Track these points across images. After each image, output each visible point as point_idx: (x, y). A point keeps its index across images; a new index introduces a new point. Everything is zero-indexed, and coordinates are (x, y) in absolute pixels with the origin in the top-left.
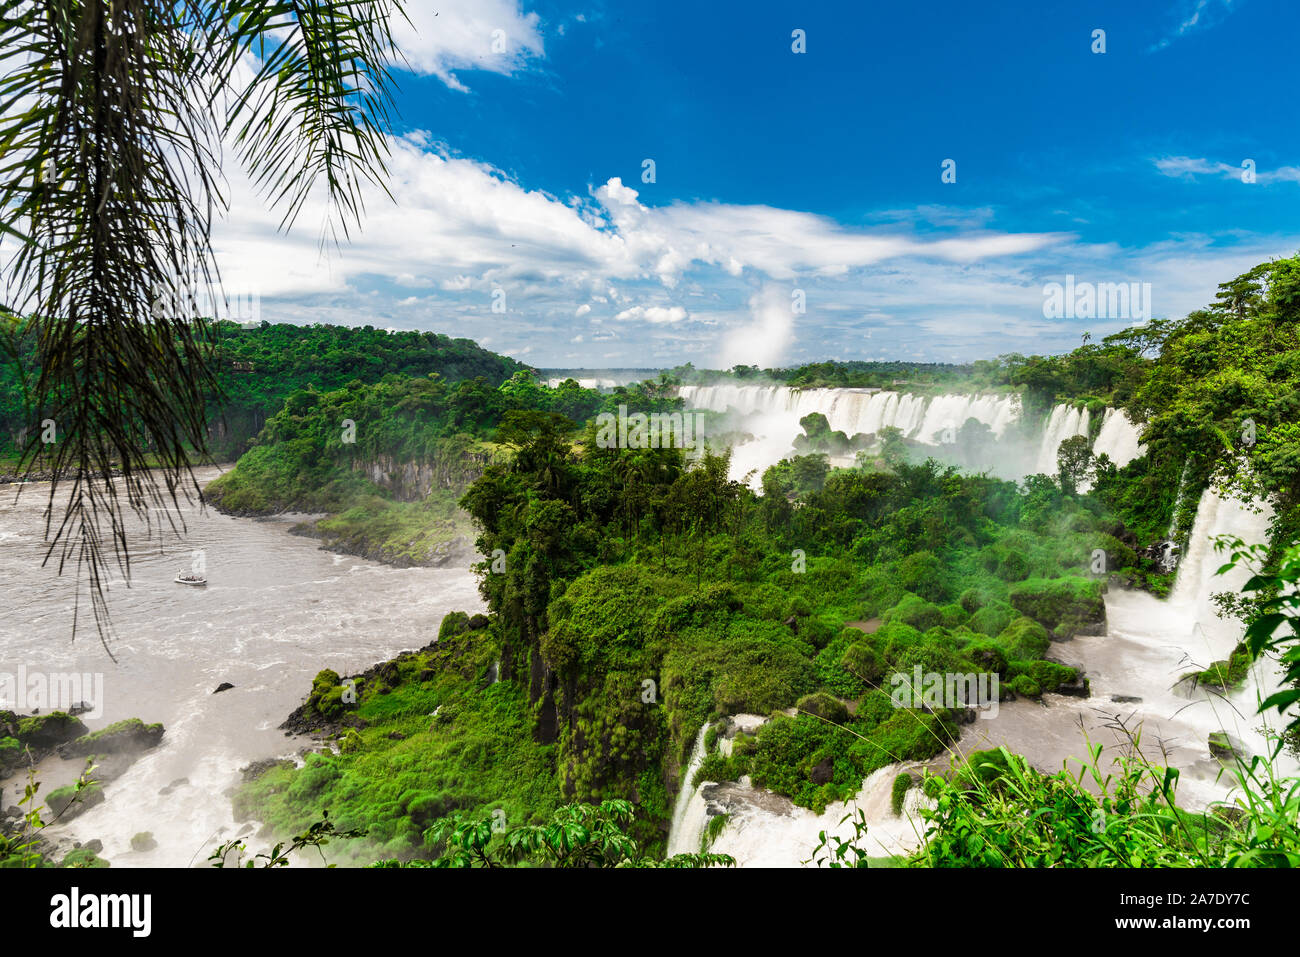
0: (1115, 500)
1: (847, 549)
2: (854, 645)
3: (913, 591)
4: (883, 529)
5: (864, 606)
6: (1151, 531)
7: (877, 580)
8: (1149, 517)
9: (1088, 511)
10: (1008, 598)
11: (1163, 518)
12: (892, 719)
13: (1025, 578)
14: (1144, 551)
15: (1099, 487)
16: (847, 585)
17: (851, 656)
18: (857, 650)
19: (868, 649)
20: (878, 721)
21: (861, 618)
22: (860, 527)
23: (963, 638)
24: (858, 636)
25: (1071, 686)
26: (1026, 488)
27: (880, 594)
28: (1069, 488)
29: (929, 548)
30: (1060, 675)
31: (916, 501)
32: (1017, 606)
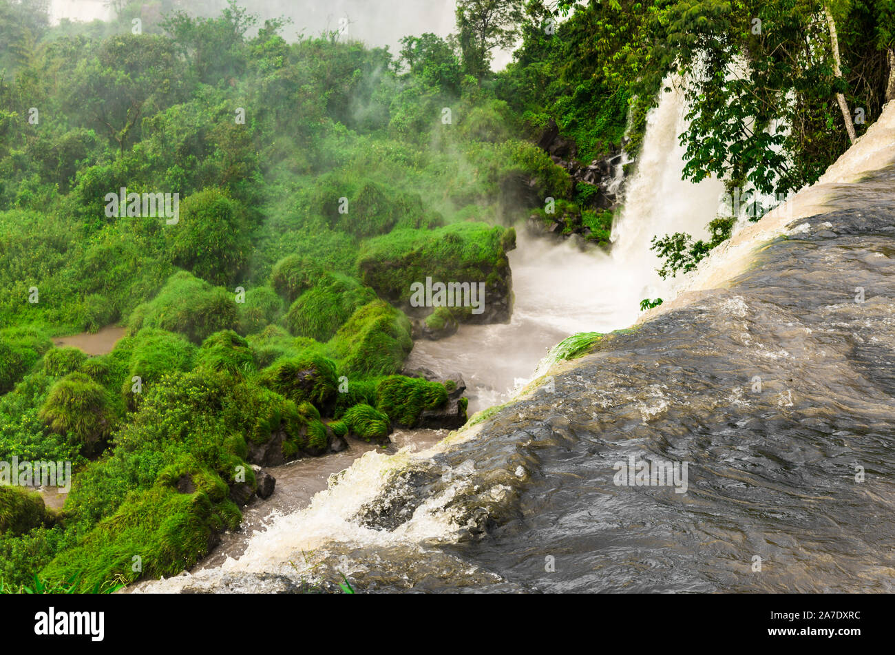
0: (549, 80)
1: (64, 190)
2: (64, 381)
3: (188, 267)
4: (136, 147)
5: (94, 303)
6: (599, 135)
7: (120, 250)
8: (597, 110)
9: (503, 103)
10: (356, 267)
11: (617, 112)
12: (119, 512)
13: (387, 229)
14: (585, 170)
15: (526, 58)
16: (61, 265)
17: (58, 402)
18: (69, 390)
19: (92, 385)
20: (97, 517)
21: (87, 327)
22: (92, 144)
23: (270, 347)
24: (73, 363)
25: (439, 413)
26: (405, 63)
27: (124, 279)
28: (476, 60)
29: (221, 184)
30: (421, 397)
31: (205, 89)
32: (368, 282)
